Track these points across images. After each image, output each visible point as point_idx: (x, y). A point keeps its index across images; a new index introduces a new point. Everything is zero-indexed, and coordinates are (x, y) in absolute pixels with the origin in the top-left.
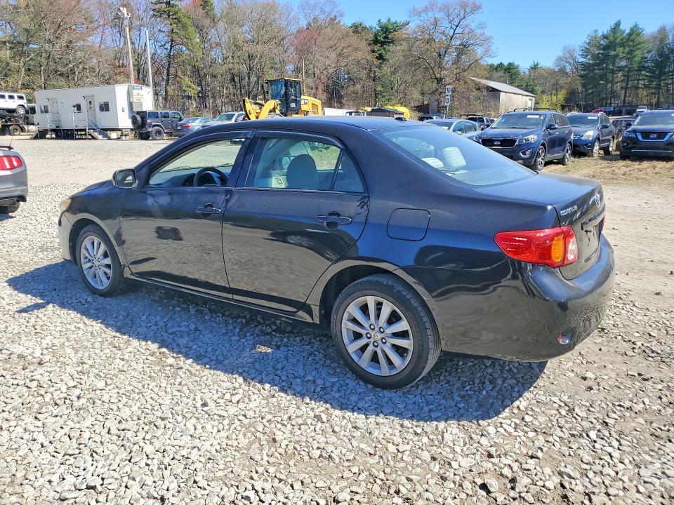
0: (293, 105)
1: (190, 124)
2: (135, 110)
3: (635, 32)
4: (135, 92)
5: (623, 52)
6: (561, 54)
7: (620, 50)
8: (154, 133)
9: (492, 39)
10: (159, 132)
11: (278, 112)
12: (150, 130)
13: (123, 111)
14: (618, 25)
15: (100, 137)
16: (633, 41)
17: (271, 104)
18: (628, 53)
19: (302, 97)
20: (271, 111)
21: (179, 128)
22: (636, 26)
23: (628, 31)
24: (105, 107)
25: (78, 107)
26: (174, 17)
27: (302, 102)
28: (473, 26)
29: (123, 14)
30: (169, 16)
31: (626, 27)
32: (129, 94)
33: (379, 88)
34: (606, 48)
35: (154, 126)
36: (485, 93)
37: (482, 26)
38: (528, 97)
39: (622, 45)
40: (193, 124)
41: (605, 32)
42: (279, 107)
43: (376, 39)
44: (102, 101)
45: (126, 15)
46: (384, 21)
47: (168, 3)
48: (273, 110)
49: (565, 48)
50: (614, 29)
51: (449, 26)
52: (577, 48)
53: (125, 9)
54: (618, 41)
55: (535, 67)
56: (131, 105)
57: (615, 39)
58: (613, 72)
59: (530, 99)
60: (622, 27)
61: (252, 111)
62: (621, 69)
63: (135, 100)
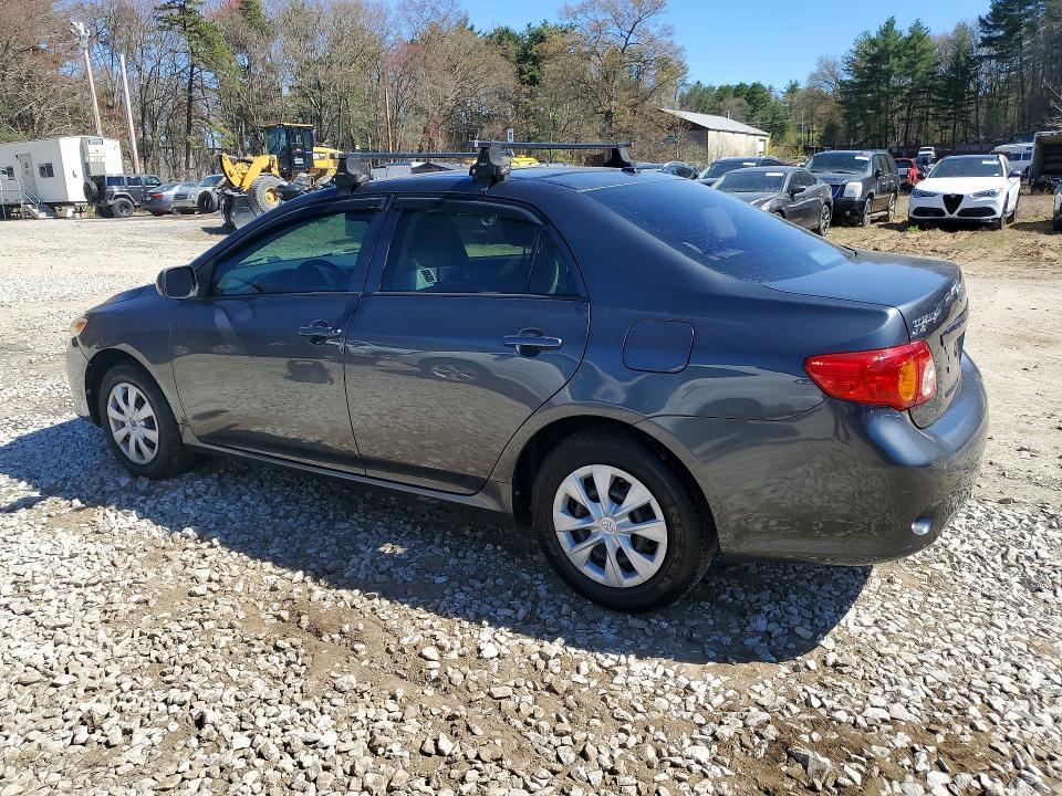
0: (299, 161)
1: (164, 193)
2: (93, 173)
3: (918, 34)
4: (91, 148)
5: (899, 66)
6: (815, 69)
7: (894, 62)
8: (117, 207)
9: (684, 50)
10: (125, 206)
11: (275, 171)
12: (111, 202)
13: (75, 176)
14: (890, 23)
15: (43, 215)
16: (913, 48)
17: (263, 160)
18: (907, 66)
19: (315, 149)
20: (263, 171)
21: (149, 199)
22: (918, 24)
23: (906, 34)
24: (47, 170)
25: (9, 171)
26: (193, 29)
27: (315, 156)
28: (653, 30)
29: (79, 31)
30: (185, 27)
31: (903, 28)
32: (83, 152)
33: (533, 129)
34: (875, 59)
35: (118, 197)
36: (681, 133)
37: (667, 31)
38: (758, 138)
39: (897, 54)
40: (169, 192)
41: (873, 35)
42: (276, 165)
43: (526, 53)
44: (44, 162)
45: (83, 33)
46: (537, 25)
47: (182, 8)
48: (268, 170)
49: (821, 60)
50: (886, 30)
51: (617, 31)
52: (839, 60)
53: (81, 24)
54: (891, 48)
55: (793, 89)
56: (86, 166)
57: (887, 45)
58: (886, 95)
59: (761, 140)
60: (897, 27)
61: (234, 171)
62: (898, 90)
63: (92, 159)
